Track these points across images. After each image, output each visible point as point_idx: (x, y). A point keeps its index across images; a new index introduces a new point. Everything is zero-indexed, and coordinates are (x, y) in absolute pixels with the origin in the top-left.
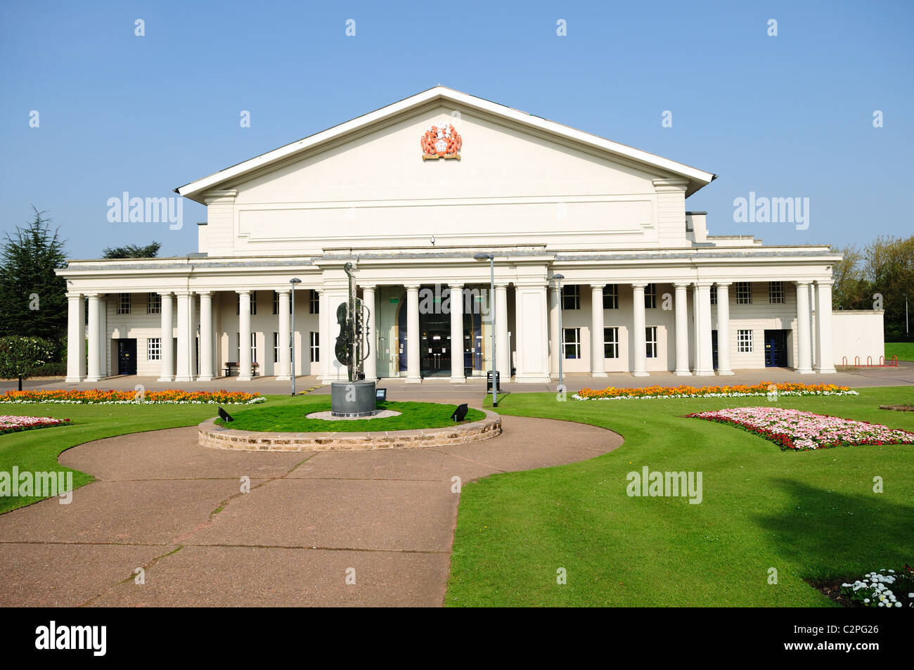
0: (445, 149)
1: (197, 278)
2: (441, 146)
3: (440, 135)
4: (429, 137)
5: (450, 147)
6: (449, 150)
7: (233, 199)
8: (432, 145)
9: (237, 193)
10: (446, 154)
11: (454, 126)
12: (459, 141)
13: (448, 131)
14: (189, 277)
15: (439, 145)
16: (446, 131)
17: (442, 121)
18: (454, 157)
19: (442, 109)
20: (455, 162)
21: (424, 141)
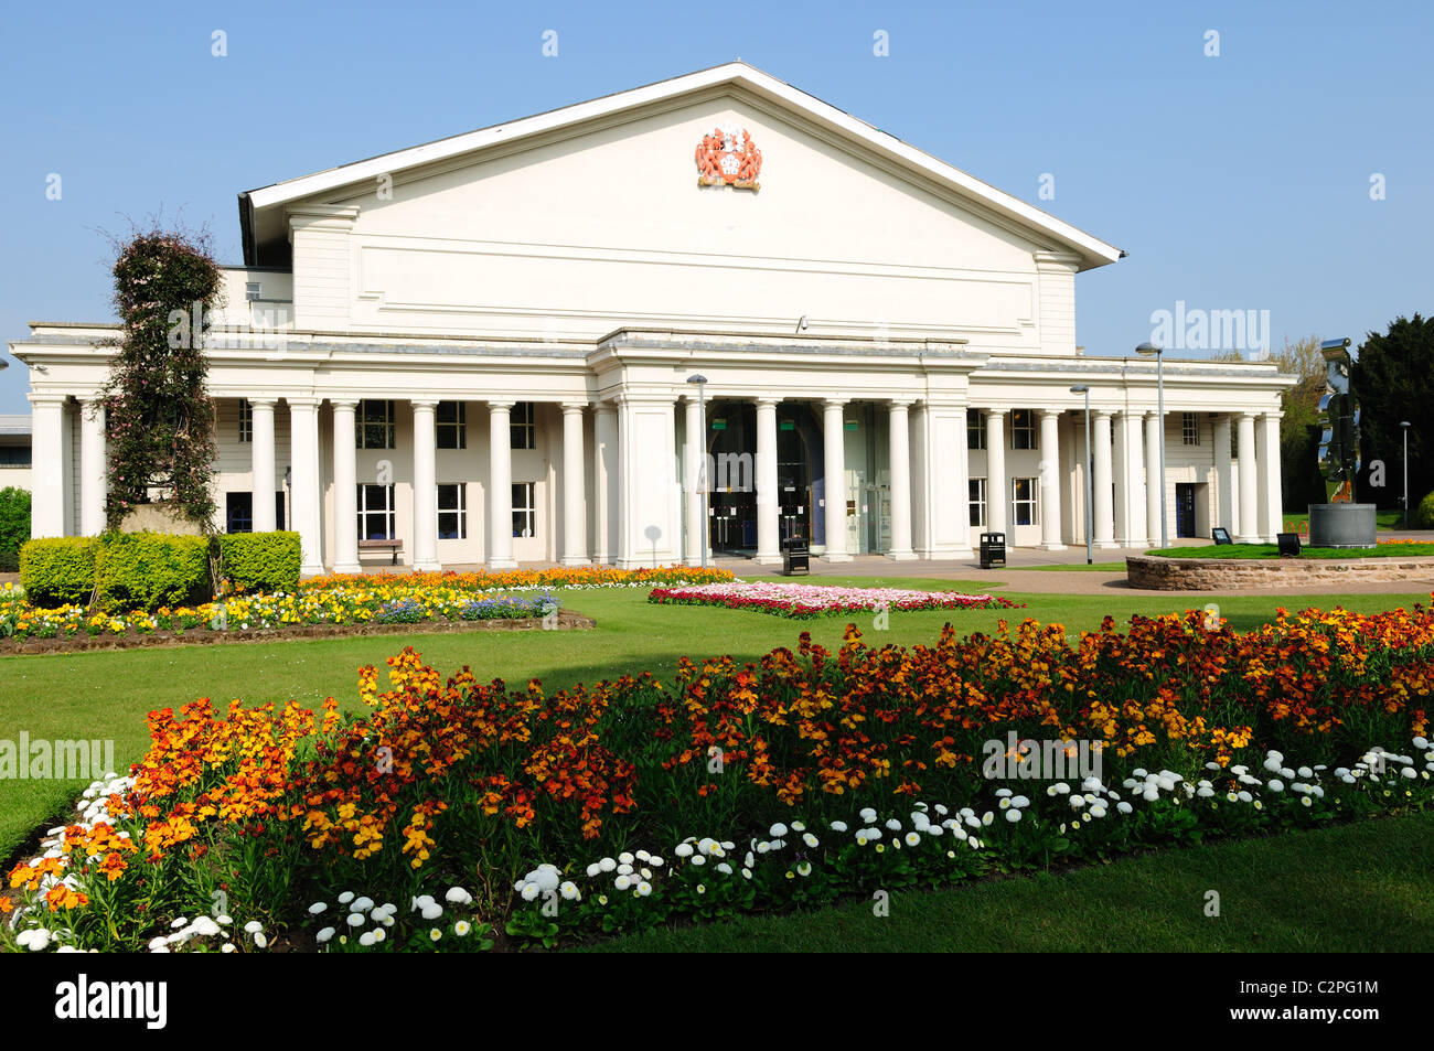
0: (737, 171)
1: (332, 373)
2: (730, 165)
3: (728, 147)
4: (710, 147)
5: (743, 169)
6: (743, 173)
7: (348, 223)
8: (716, 161)
9: (358, 212)
10: (737, 180)
11: (749, 133)
12: (757, 159)
13: (740, 140)
14: (316, 369)
15: (728, 163)
16: (737, 140)
17: (730, 121)
18: (750, 186)
19: (728, 101)
20: (749, 195)
21: (701, 153)
